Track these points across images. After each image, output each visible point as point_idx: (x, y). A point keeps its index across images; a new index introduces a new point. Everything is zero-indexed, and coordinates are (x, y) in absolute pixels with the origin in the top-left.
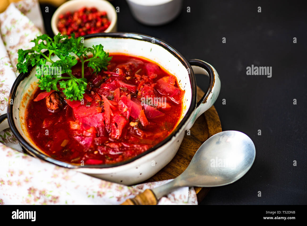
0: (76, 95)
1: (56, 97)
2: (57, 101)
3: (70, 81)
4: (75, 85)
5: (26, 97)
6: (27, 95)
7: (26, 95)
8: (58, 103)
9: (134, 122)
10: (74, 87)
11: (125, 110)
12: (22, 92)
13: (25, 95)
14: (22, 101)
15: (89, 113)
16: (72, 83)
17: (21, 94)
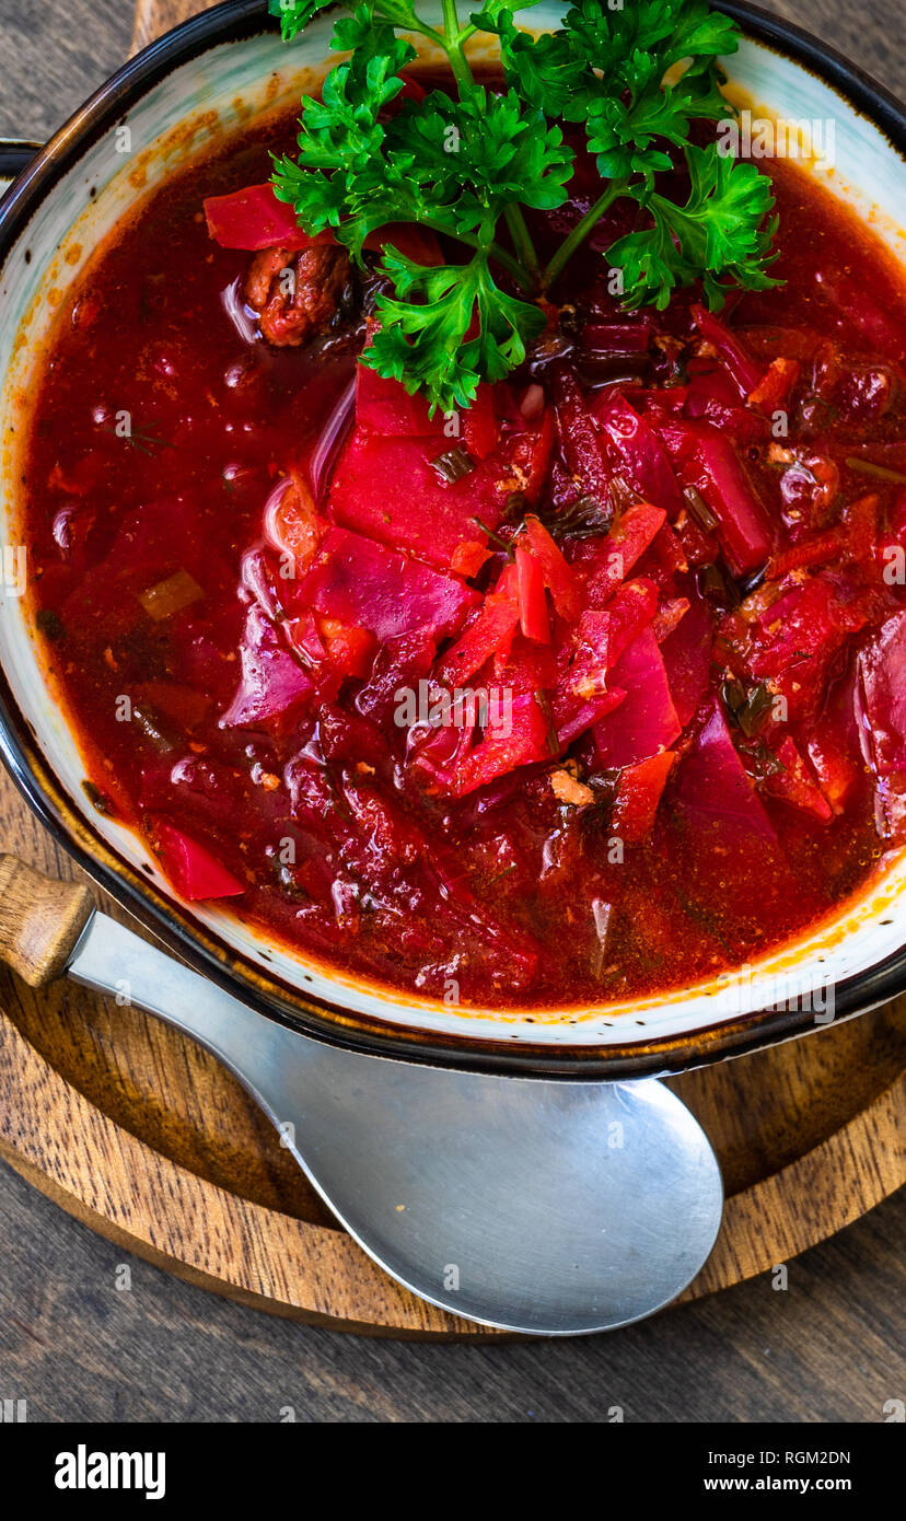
0: (425, 371)
1: (329, 272)
2: (315, 301)
3: (447, 272)
4: (458, 318)
5: (190, 135)
6: (210, 120)
7: (200, 121)
8: (313, 319)
9: (583, 779)
10: (446, 325)
11: (586, 686)
12: (189, 100)
13: (193, 119)
14: (154, 146)
15: (408, 529)
16: (448, 294)
17: (176, 109)
